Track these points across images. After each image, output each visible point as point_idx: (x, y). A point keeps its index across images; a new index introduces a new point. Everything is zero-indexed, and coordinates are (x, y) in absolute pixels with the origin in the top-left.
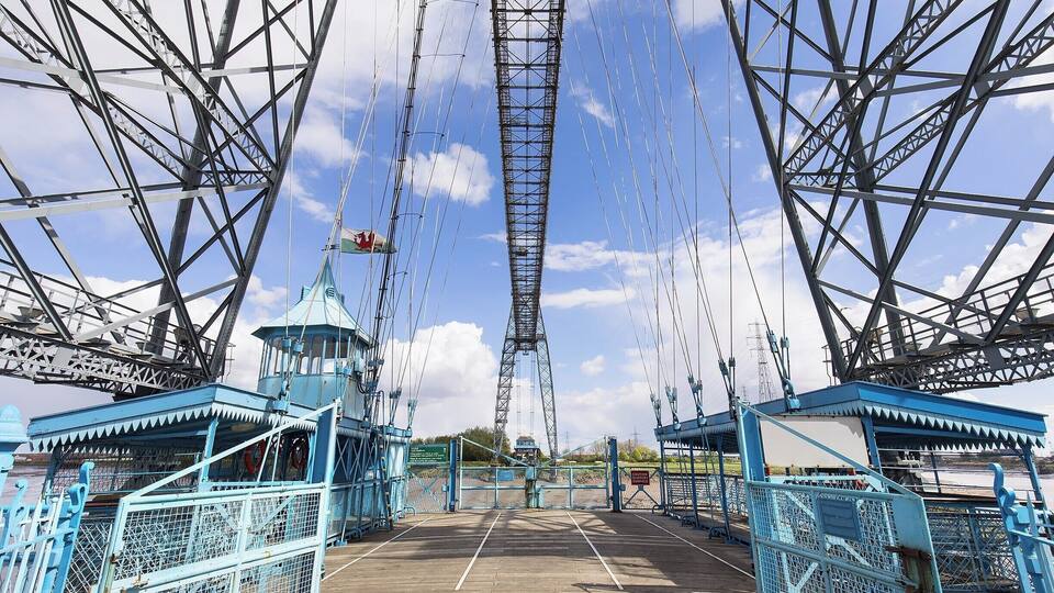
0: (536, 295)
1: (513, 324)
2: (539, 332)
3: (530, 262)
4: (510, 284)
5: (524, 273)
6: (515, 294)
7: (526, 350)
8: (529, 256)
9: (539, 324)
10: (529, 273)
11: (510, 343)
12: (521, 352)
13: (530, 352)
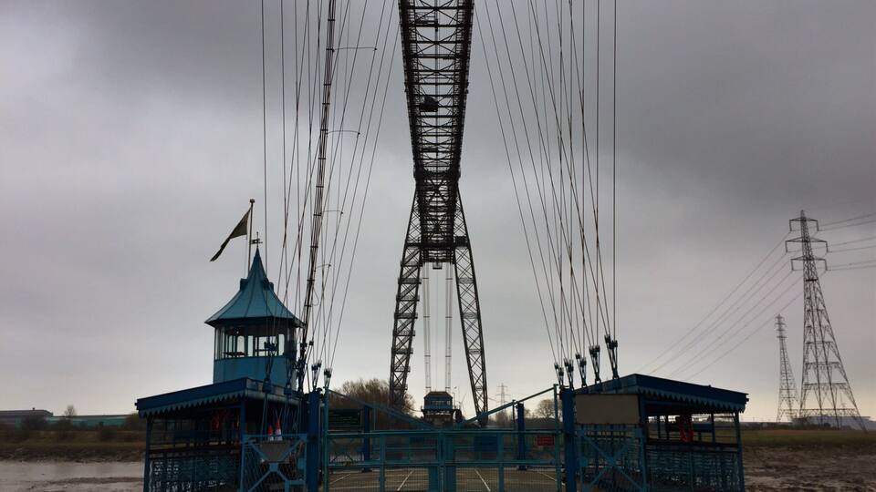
0: (453, 175)
1: (417, 222)
2: (459, 233)
3: (442, 121)
4: (411, 156)
5: (433, 140)
6: (421, 174)
7: (438, 261)
8: (442, 111)
9: (458, 221)
10: (441, 140)
11: (411, 250)
12: (430, 265)
13: (444, 265)
